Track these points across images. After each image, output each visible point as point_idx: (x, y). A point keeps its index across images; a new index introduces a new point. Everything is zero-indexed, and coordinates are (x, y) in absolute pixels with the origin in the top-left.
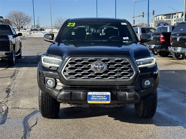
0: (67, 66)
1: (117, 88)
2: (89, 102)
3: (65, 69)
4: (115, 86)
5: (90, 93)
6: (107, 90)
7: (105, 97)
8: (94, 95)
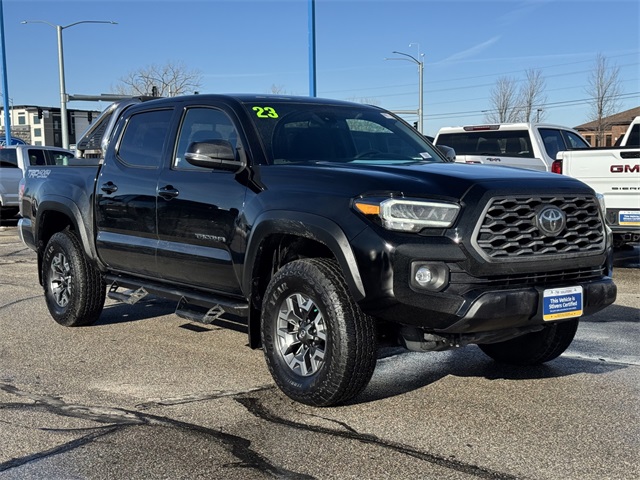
0: (485, 221)
1: (577, 275)
2: (547, 318)
3: (482, 231)
4: (589, 268)
5: (547, 293)
6: (559, 282)
7: (574, 299)
8: (554, 298)
